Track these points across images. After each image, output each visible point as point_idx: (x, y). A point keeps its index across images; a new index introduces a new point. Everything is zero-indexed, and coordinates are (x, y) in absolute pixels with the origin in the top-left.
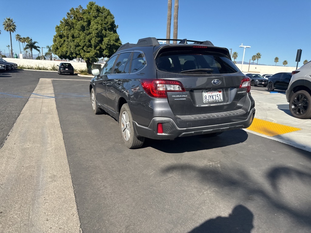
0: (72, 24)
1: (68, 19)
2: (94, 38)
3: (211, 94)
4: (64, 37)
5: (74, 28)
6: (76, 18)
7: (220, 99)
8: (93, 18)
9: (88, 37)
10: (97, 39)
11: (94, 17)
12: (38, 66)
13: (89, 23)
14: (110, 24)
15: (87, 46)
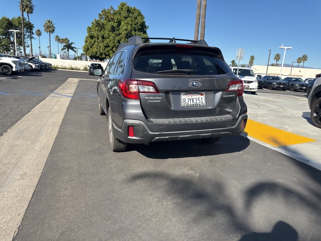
0: (102, 24)
1: (99, 20)
2: (123, 39)
3: (191, 97)
4: (95, 38)
5: (104, 29)
6: (107, 19)
7: (202, 103)
8: (123, 19)
9: (118, 38)
10: (126, 39)
11: (124, 17)
12: (71, 66)
13: (119, 23)
14: (140, 25)
15: (116, 47)
